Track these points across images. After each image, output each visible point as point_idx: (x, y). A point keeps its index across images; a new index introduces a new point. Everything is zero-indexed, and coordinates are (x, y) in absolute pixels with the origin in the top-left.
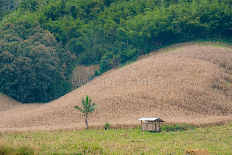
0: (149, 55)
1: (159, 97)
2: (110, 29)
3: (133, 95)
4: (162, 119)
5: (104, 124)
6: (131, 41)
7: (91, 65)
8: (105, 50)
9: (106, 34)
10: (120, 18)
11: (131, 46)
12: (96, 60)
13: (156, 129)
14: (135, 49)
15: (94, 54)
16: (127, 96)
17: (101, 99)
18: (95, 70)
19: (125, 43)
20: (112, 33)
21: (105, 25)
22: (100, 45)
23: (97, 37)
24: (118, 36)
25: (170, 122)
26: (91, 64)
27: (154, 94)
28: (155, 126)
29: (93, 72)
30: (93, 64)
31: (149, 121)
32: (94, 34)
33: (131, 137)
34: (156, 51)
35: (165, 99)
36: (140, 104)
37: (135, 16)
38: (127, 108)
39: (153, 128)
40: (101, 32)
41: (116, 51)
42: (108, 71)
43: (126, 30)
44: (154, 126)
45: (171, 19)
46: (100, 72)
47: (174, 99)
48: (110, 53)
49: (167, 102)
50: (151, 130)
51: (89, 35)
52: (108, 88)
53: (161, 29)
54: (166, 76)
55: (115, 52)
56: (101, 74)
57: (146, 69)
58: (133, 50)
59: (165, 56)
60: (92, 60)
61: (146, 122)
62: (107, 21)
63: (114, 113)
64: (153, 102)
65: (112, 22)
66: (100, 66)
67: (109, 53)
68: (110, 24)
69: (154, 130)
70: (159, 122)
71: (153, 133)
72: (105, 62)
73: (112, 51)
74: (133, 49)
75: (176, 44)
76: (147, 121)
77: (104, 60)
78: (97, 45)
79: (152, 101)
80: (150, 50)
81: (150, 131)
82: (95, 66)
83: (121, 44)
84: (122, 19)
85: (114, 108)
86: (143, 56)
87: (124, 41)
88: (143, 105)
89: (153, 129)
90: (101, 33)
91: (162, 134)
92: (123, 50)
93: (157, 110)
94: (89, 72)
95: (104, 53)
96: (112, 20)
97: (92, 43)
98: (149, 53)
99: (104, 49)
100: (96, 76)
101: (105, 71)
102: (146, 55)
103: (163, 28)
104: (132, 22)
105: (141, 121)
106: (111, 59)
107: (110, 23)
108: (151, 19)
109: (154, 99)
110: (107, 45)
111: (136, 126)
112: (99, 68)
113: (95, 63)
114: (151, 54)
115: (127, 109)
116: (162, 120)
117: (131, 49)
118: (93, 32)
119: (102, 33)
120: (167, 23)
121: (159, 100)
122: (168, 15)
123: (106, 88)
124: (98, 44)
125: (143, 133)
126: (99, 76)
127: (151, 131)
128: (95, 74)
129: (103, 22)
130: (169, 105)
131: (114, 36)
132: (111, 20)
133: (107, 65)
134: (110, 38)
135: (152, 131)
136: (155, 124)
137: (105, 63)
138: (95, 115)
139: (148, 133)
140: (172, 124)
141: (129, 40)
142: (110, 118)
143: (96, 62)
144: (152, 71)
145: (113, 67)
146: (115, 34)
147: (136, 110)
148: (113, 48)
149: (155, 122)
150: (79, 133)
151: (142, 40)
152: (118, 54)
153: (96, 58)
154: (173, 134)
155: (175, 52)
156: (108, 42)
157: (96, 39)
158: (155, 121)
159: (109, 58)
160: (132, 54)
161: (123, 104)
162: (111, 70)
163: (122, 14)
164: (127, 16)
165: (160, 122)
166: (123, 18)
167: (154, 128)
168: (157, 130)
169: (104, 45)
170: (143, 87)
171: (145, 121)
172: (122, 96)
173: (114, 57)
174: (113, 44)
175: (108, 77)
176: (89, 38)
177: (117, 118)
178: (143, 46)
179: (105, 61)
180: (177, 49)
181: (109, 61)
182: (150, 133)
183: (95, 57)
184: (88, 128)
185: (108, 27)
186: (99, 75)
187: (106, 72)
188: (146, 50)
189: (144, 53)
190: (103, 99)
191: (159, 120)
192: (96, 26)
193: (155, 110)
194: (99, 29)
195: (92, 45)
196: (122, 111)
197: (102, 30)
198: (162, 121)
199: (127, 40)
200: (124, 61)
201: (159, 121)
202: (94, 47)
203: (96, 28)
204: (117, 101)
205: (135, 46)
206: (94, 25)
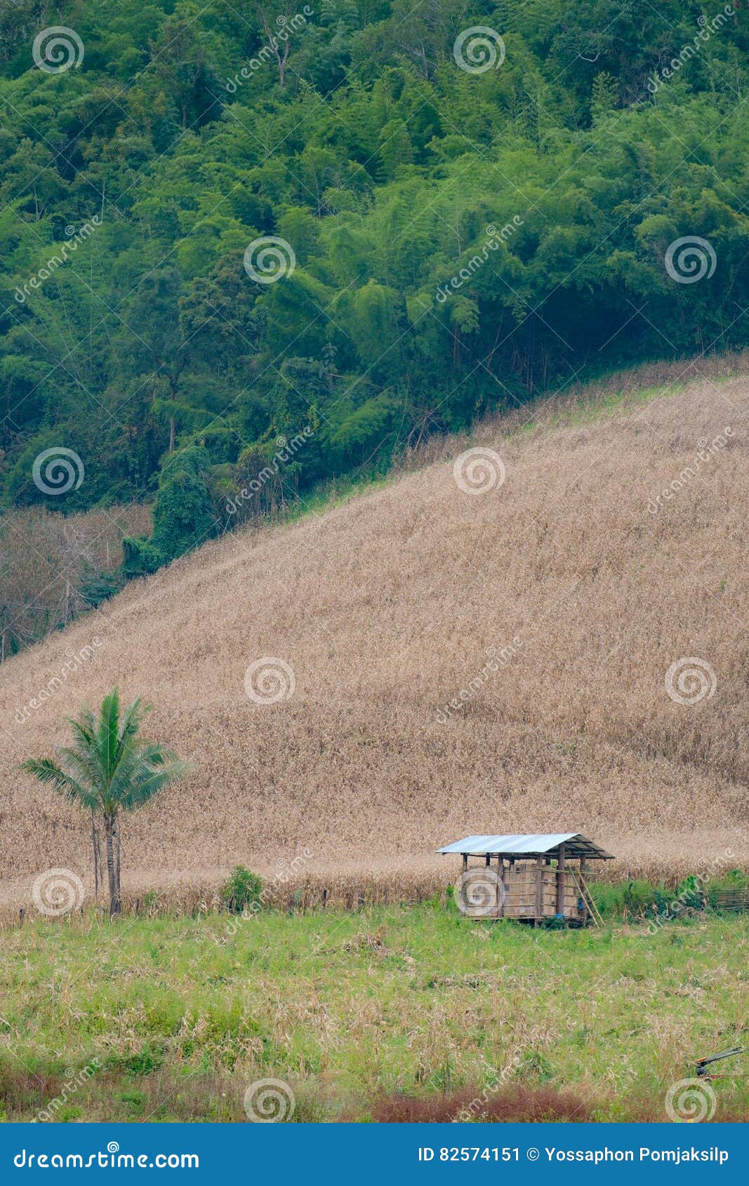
0: (475, 436)
1: (555, 706)
2: (216, 270)
3: (386, 697)
4: (599, 844)
5: (219, 877)
6: (353, 347)
7: (96, 506)
8: (186, 407)
9: (192, 304)
10: (276, 200)
11: (355, 381)
12: (129, 474)
13: (557, 906)
14: (383, 398)
15: (113, 439)
16: (351, 699)
17: (186, 716)
18: (127, 537)
19: (313, 365)
20: (233, 298)
21: (184, 246)
22: (150, 379)
23: (136, 328)
24: (269, 318)
25: (640, 863)
26: (95, 500)
27: (525, 685)
28: (553, 890)
29: (113, 554)
30: (106, 498)
31: (512, 857)
32: (113, 305)
33: (411, 960)
34: (515, 415)
35: (595, 715)
36: (436, 749)
37: (378, 190)
38: (355, 778)
39: (539, 897)
40: (156, 290)
41: (258, 411)
42: (209, 546)
43: (323, 276)
44: (547, 889)
45: (615, 203)
46: (157, 551)
47: (654, 715)
48: (220, 426)
49: (614, 738)
50: (531, 913)
51: (79, 316)
52: (224, 651)
53: (551, 268)
54: (595, 571)
55: (248, 423)
56: (166, 561)
57: (467, 529)
58: (371, 410)
59: (582, 440)
60: (101, 475)
61: (494, 861)
62: (198, 224)
63: (269, 807)
64: (523, 738)
65: (225, 225)
66: (157, 513)
67: (211, 430)
68: (213, 239)
69: (549, 911)
70: (577, 862)
71: (544, 934)
72: (188, 489)
73: (232, 418)
74: (370, 403)
75: (644, 365)
76: (502, 856)
77: (182, 473)
78: (129, 378)
79: (511, 730)
80: (478, 405)
81: (524, 921)
82: (120, 512)
83: (290, 369)
84: (294, 210)
85: (272, 780)
86: (433, 442)
87: (311, 347)
88: (455, 757)
89: (540, 908)
90: (159, 300)
91: (599, 936)
92: (303, 406)
93: (548, 789)
94: (88, 556)
95: (179, 428)
96: (226, 214)
97: (100, 365)
98: (469, 424)
99: (180, 404)
100: (130, 576)
101: (190, 545)
102: (452, 439)
103: (564, 265)
104: (356, 224)
105: (465, 855)
106: (226, 467)
107: (217, 232)
108: (484, 206)
109: (526, 716)
110: (200, 379)
111: (424, 890)
112: (151, 526)
113: (120, 496)
114: (483, 430)
115: (354, 781)
116: (596, 851)
117: (358, 401)
118: (105, 289)
119: (166, 301)
120: (584, 231)
121: (559, 722)
122: (594, 180)
123: (210, 651)
124: (139, 370)
125: (482, 934)
126: (150, 578)
127: (531, 922)
128: (127, 563)
129: (170, 228)
130: (628, 757)
131: (246, 320)
132: (218, 217)
133: (199, 502)
134: (219, 331)
135: (537, 917)
136: (550, 878)
137: (190, 495)
138: (151, 821)
139: (513, 932)
140: (654, 872)
141: (342, 341)
142: (251, 842)
143: (125, 487)
144: (501, 541)
145: (242, 521)
146: (252, 305)
147: (417, 786)
148: (241, 394)
149: (554, 862)
150: (71, 937)
151: (425, 344)
152: (273, 435)
153: (124, 463)
154: (674, 939)
155: (642, 415)
156: (206, 358)
157: (122, 339)
158: (555, 853)
159: (214, 462)
160: (361, 431)
161: (328, 753)
162: (230, 536)
163: (288, 179)
164: (329, 185)
165: (582, 863)
166: (299, 198)
167: (549, 899)
168: (566, 912)
169: (180, 381)
170: (451, 645)
171: (488, 856)
172: (315, 699)
173: (249, 449)
174: (239, 368)
175: (220, 577)
176: (81, 333)
177: (291, 844)
178: (433, 382)
179: (188, 480)
180: (652, 396)
181: (218, 477)
182: (526, 933)
183: (118, 454)
184: (116, 907)
185: (205, 263)
186: (152, 571)
187: (198, 553)
188: (454, 407)
189: (441, 428)
190: (195, 722)
191: (577, 849)
192: (124, 255)
193: (535, 789)
194: (144, 277)
195: (101, 380)
196: (319, 799)
197: (163, 283)
198: (597, 854)
199: (330, 346)
200: (309, 476)
201: (582, 857)
202: (112, 390)
203: (124, 267)
204: (288, 732)
205: (379, 380)
206: (112, 249)
